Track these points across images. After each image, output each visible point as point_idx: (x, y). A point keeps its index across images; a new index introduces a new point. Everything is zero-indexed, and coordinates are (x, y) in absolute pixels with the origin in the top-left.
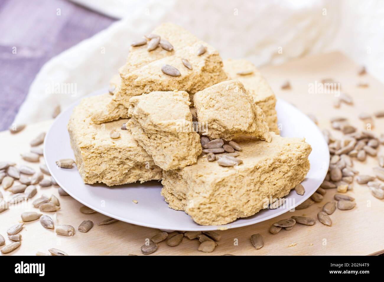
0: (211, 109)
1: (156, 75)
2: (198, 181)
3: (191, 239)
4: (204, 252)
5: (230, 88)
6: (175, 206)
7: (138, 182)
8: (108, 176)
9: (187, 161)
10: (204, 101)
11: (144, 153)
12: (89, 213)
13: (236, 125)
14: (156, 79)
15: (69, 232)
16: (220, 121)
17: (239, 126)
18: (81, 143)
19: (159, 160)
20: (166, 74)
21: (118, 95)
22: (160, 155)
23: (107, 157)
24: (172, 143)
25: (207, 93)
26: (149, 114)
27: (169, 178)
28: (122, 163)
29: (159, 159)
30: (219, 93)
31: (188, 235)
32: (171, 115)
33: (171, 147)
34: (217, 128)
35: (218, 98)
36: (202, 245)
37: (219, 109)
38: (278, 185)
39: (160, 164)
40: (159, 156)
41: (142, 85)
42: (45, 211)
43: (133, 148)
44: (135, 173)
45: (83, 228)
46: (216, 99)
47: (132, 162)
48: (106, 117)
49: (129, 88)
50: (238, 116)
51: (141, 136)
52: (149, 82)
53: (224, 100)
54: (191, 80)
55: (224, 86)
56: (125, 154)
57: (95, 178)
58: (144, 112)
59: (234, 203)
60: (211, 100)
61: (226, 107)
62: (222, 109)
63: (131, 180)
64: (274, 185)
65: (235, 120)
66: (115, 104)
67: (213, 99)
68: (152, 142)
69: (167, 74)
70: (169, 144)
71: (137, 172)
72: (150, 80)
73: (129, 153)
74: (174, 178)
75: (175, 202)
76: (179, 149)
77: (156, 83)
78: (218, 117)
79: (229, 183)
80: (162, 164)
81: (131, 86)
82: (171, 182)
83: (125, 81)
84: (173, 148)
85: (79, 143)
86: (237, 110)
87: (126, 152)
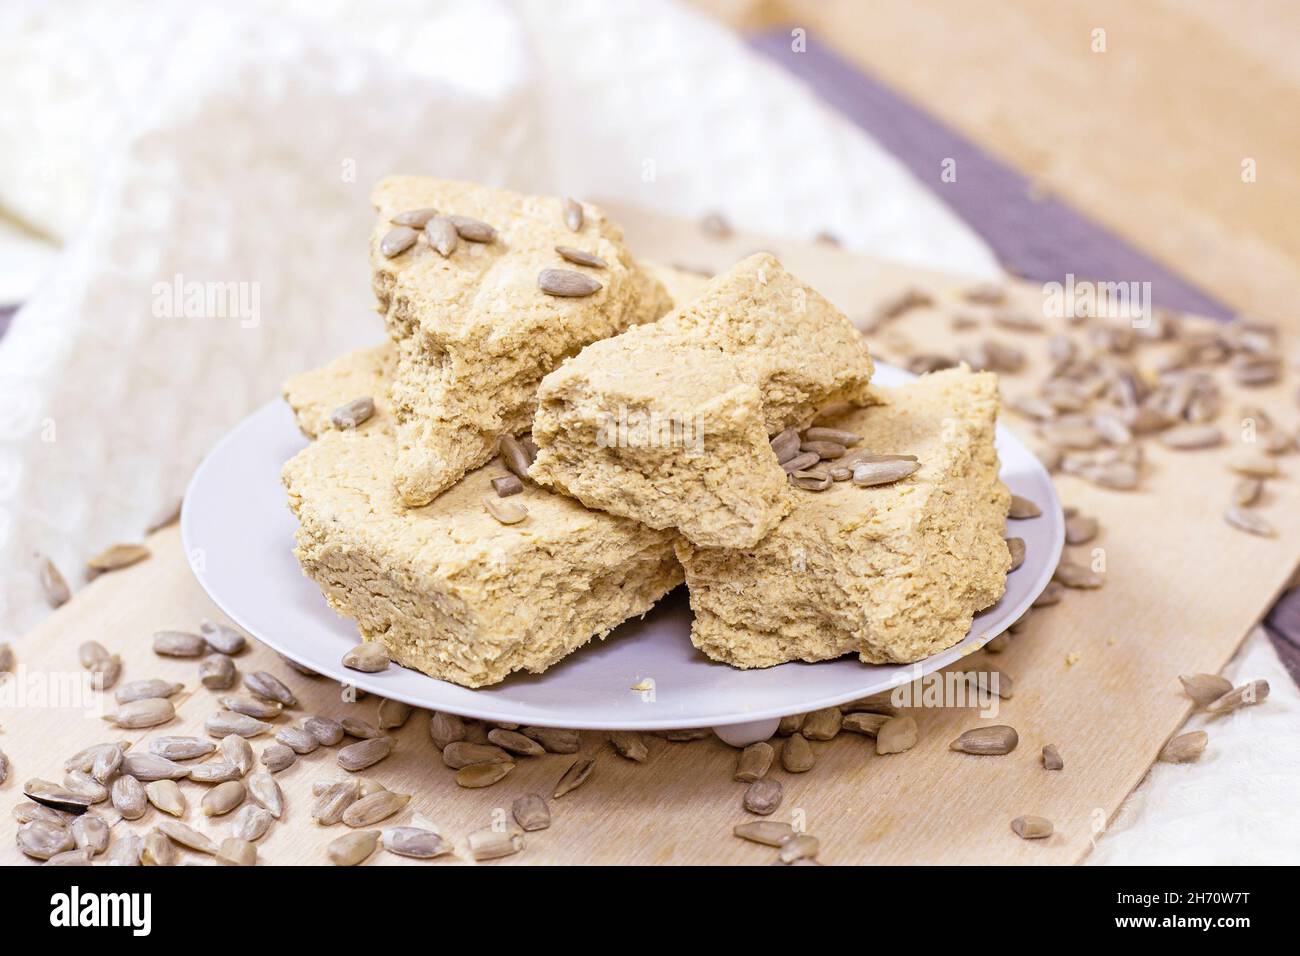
0: (750, 349)
1: (538, 307)
2: (854, 542)
3: (833, 734)
4: (896, 753)
5: (769, 277)
6: (760, 656)
7: (596, 637)
8: (539, 639)
9: (781, 505)
10: (714, 334)
11: (620, 534)
12: (497, 779)
13: (838, 371)
14: (547, 317)
15: (511, 840)
16: (794, 373)
17: (849, 371)
18: (437, 567)
19: (718, 526)
20: (559, 296)
21: (449, 400)
22: (712, 511)
23: (526, 582)
24: (731, 464)
25: (712, 312)
26: (651, 400)
27: (729, 579)
28: (561, 588)
29: (712, 522)
30: (746, 298)
31: (817, 727)
32: (702, 384)
33: (735, 476)
34: (783, 399)
35: (754, 312)
36: (881, 737)
37: (771, 341)
38: (1003, 498)
39: (724, 536)
40: (709, 516)
41: (516, 345)
42: (368, 822)
43: (588, 529)
44: (588, 611)
45: (537, 817)
46: (750, 317)
47: (587, 575)
48: (443, 474)
49: (478, 367)
50: (831, 344)
51: (619, 479)
52: (532, 332)
53: (773, 313)
54: (618, 297)
55: (751, 276)
56: (569, 557)
57: (507, 659)
58: (630, 400)
59: (965, 571)
60: (735, 324)
61: (789, 329)
62: (779, 338)
63: (581, 636)
64: (993, 502)
65: (829, 357)
66: (451, 430)
67: (740, 321)
68: (662, 485)
69: (563, 297)
70: (725, 470)
71: (593, 607)
72: (534, 326)
73: (581, 550)
74: (741, 573)
75: (757, 645)
76: (759, 474)
77: (550, 330)
78: (785, 364)
79: (935, 519)
80: (731, 531)
81: (481, 360)
82: (738, 586)
83: (462, 349)
84: (742, 478)
85: (431, 567)
86: (819, 330)
87: (572, 549)
